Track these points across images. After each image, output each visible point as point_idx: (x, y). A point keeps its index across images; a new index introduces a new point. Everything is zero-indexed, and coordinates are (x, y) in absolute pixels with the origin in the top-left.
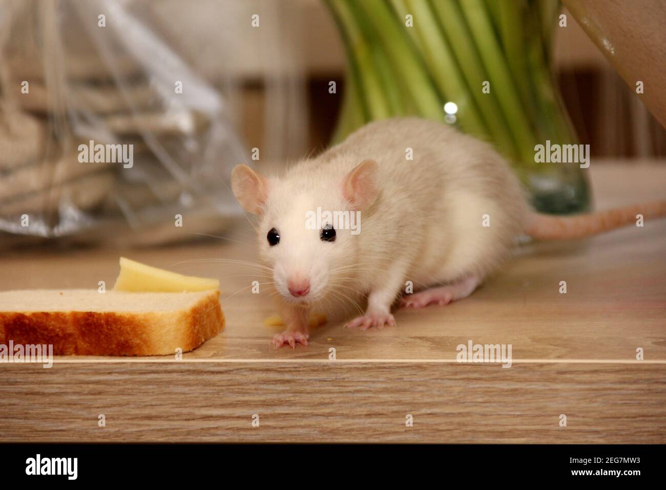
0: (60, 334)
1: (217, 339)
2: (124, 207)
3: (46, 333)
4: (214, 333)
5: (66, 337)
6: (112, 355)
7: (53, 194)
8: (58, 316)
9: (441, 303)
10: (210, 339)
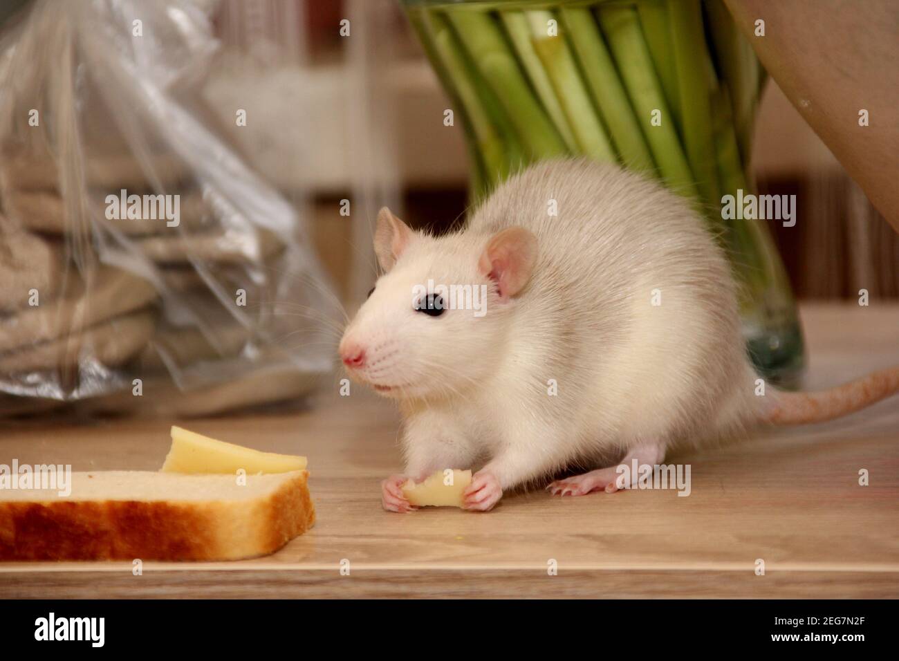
0: (91, 531)
1: (306, 538)
2: (168, 361)
3: (70, 530)
4: (300, 530)
5: (99, 535)
6: (162, 558)
7: (72, 343)
8: (89, 507)
9: (608, 489)
10: (296, 537)
